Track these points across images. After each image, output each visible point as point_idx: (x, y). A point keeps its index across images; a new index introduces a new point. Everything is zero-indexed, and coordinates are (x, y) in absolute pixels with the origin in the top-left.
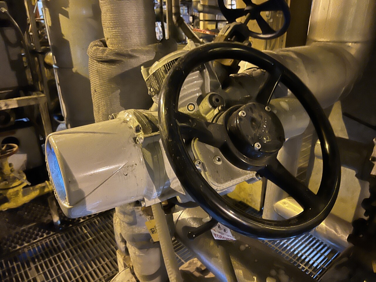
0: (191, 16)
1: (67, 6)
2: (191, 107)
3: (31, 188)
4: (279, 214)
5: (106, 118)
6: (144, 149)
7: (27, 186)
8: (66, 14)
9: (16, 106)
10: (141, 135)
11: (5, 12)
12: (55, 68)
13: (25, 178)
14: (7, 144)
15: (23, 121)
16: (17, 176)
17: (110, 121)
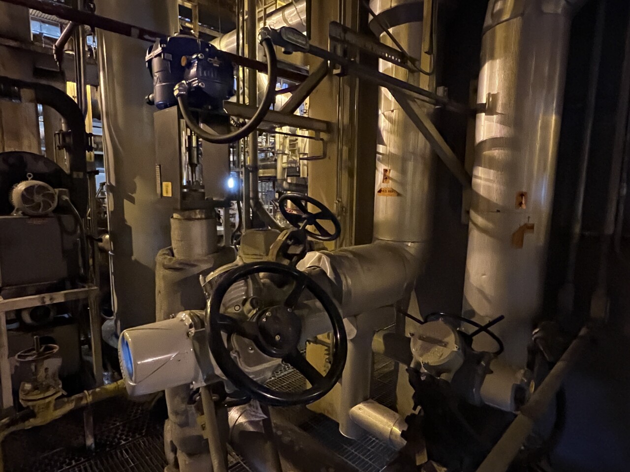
0: (277, 192)
1: (134, 191)
2: (237, 308)
3: (66, 399)
4: (356, 422)
5: (167, 317)
6: (195, 341)
7: (63, 396)
8: (132, 200)
9: (62, 300)
10: (193, 330)
11: (66, 200)
12: (111, 255)
13: (60, 386)
14: (46, 345)
15: (64, 317)
16: (52, 383)
17: (171, 320)
